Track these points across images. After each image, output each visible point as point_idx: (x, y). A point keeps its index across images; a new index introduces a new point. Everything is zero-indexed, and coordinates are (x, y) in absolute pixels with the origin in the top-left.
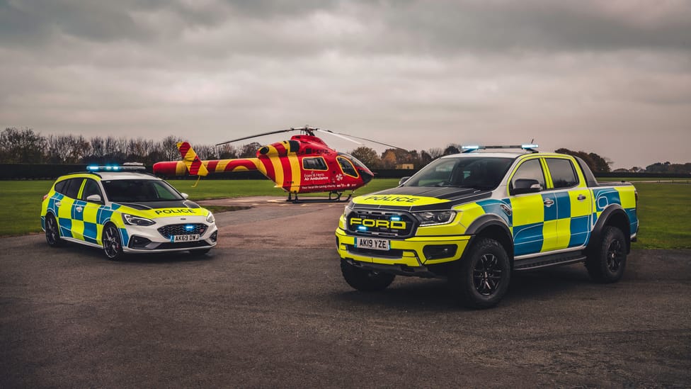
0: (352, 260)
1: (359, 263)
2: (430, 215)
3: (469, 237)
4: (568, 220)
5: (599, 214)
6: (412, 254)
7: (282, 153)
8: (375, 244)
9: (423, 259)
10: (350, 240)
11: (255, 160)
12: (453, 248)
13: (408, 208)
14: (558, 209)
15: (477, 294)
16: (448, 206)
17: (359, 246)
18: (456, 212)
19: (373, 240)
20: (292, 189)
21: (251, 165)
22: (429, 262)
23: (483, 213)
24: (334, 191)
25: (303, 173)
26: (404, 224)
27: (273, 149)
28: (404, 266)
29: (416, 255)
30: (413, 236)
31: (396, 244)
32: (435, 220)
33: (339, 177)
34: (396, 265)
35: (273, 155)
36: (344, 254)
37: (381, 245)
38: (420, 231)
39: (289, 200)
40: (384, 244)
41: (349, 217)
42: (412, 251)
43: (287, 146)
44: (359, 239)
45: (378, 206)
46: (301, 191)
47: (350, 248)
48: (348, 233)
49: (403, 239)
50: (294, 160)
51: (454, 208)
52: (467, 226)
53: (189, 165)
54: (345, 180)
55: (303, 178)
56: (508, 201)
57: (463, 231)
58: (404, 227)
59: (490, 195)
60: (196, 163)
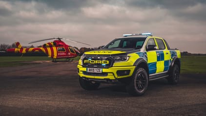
0: (85, 77)
1: (88, 78)
2: (118, 58)
3: (135, 67)
4: (163, 61)
5: (172, 59)
6: (112, 74)
7: (51, 46)
8: (96, 70)
9: (116, 76)
10: (85, 69)
11: (41, 48)
12: (129, 71)
13: (109, 55)
14: (161, 57)
15: (137, 90)
16: (126, 54)
17: (88, 71)
18: (129, 57)
19: (95, 69)
20: (54, 58)
21: (40, 50)
22: (119, 77)
23: (139, 57)
24: (68, 58)
25: (57, 52)
26: (108, 62)
27: (48, 45)
28: (108, 80)
29: (114, 75)
30: (112, 67)
31: (104, 70)
32: (121, 60)
33: (69, 54)
34: (105, 79)
35: (48, 47)
36: (82, 75)
38: (115, 64)
39: (53, 61)
40: (99, 70)
41: (83, 60)
42: (111, 73)
43: (52, 44)
44: (88, 69)
45: (96, 55)
46: (57, 58)
47: (84, 73)
48: (83, 66)
49: (108, 68)
50: (54, 48)
51: (128, 55)
52: (134, 62)
53: (19, 50)
54: (71, 55)
55: (57, 54)
56: (146, 53)
57: (133, 64)
58: (108, 63)
59: (140, 51)
60: (22, 49)
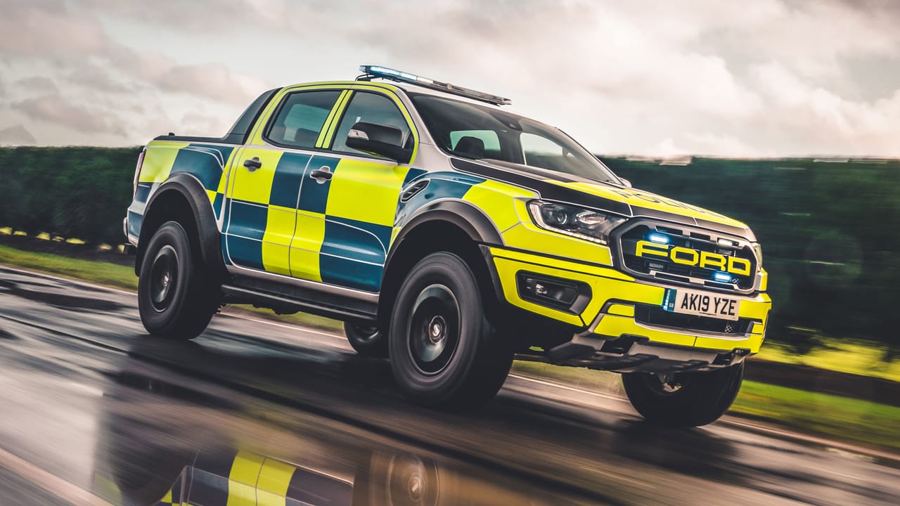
8: (714, 305)
17: (678, 308)
19: (712, 295)
26: (747, 265)
37: (726, 310)
40: (731, 307)
44: (681, 294)
45: (691, 219)
58: (747, 270)
